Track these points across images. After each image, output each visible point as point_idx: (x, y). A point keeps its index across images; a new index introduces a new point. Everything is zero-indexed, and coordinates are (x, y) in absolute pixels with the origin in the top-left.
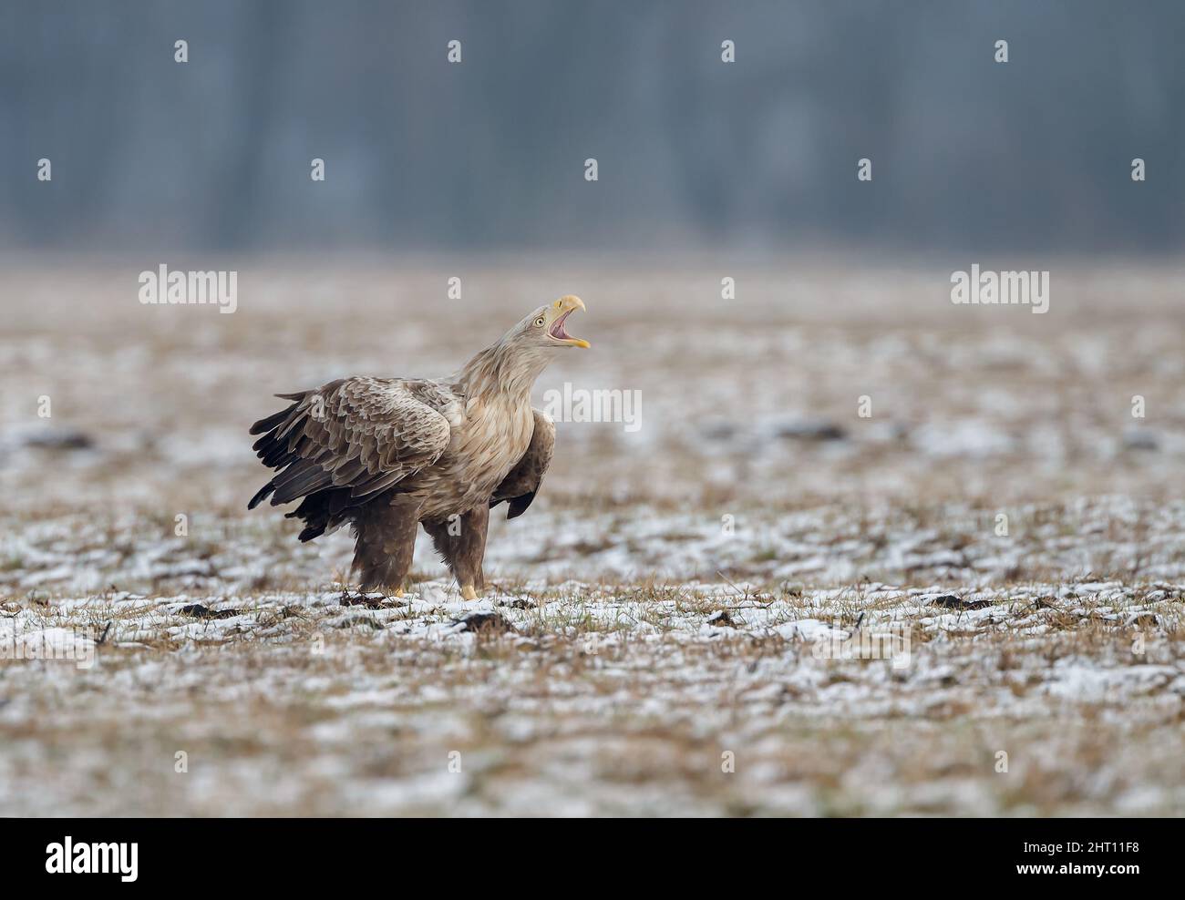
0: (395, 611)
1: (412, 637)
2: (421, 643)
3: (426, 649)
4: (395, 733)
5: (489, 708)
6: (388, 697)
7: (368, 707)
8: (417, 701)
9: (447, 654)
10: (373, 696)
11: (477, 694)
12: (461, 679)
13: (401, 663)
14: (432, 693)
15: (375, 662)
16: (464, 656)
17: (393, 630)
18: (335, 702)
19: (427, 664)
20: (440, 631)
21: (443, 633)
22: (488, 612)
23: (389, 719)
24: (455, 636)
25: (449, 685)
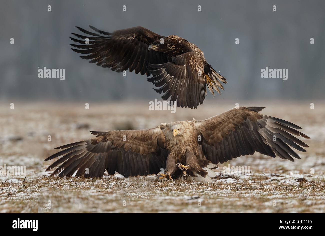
0: (283, 178)
1: (286, 183)
2: (288, 184)
3: (289, 186)
4: (282, 204)
5: (302, 198)
6: (281, 196)
7: (277, 198)
8: (287, 197)
9: (293, 187)
10: (277, 196)
11: (300, 195)
12: (296, 192)
13: (284, 189)
14: (290, 195)
15: (278, 189)
16: (297, 187)
17: (282, 182)
18: (269, 197)
19: (289, 189)
20: (292, 182)
21: (293, 182)
22: (303, 178)
23: (281, 201)
24: (295, 183)
25: (294, 193)
